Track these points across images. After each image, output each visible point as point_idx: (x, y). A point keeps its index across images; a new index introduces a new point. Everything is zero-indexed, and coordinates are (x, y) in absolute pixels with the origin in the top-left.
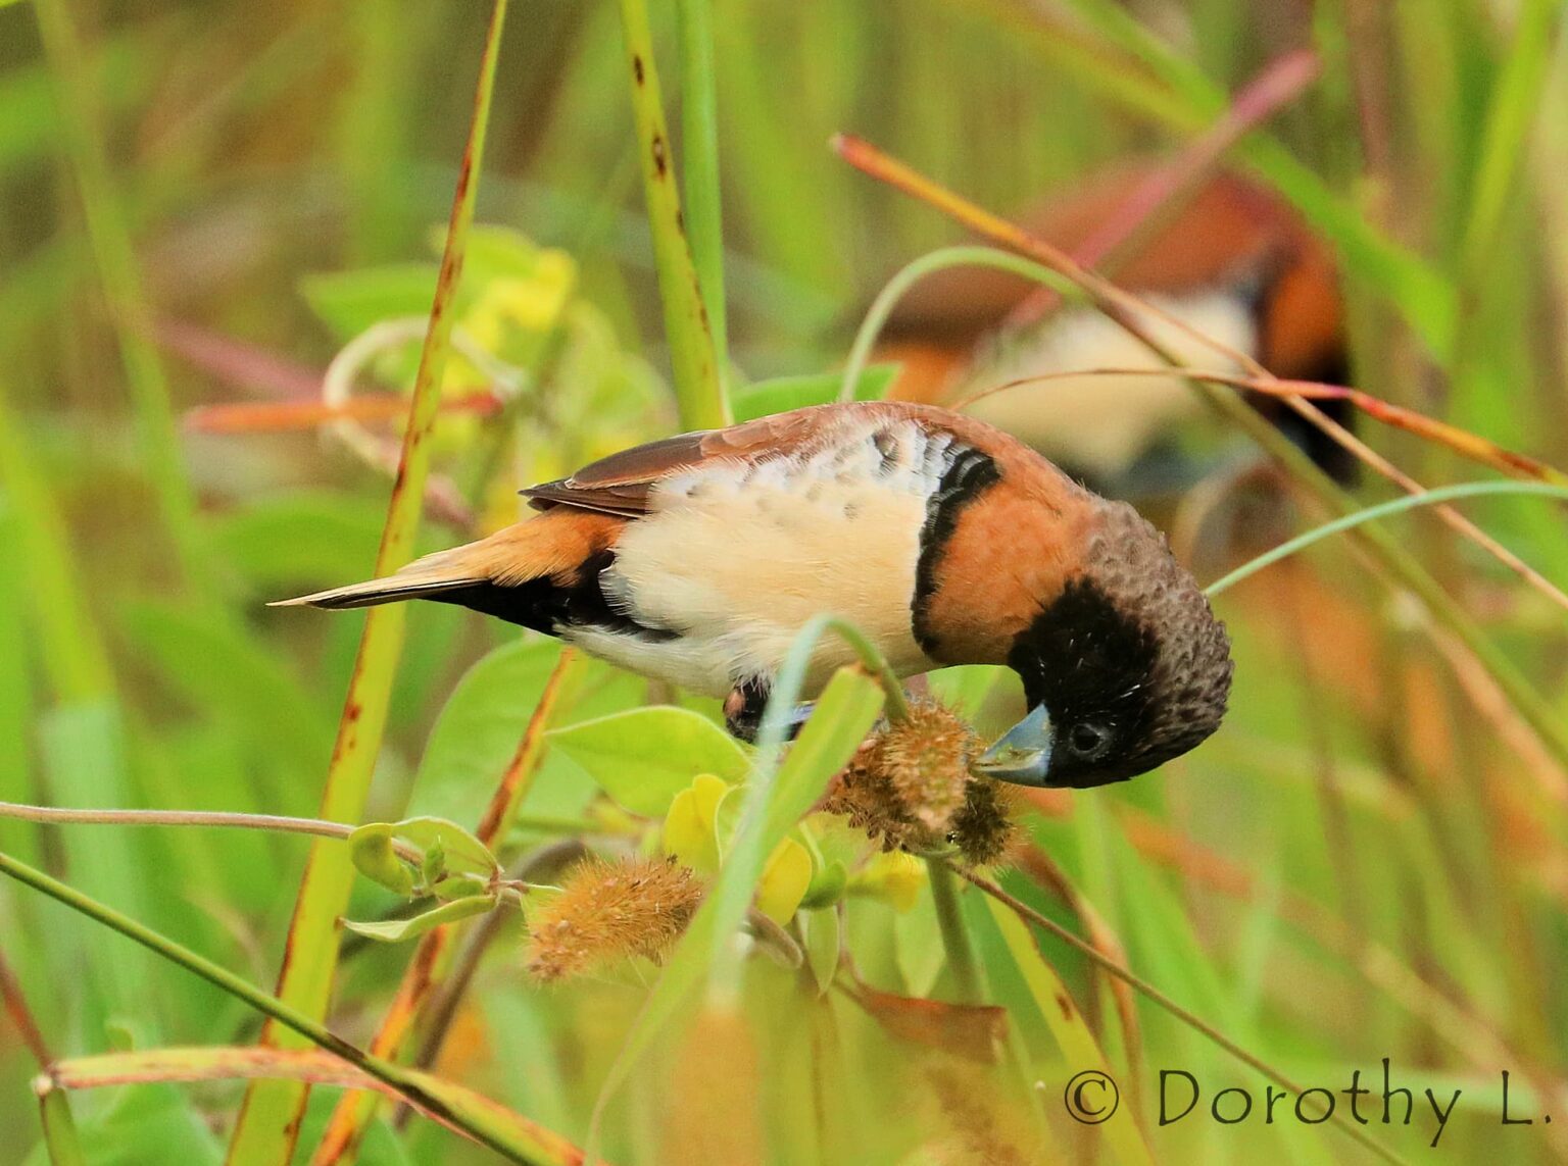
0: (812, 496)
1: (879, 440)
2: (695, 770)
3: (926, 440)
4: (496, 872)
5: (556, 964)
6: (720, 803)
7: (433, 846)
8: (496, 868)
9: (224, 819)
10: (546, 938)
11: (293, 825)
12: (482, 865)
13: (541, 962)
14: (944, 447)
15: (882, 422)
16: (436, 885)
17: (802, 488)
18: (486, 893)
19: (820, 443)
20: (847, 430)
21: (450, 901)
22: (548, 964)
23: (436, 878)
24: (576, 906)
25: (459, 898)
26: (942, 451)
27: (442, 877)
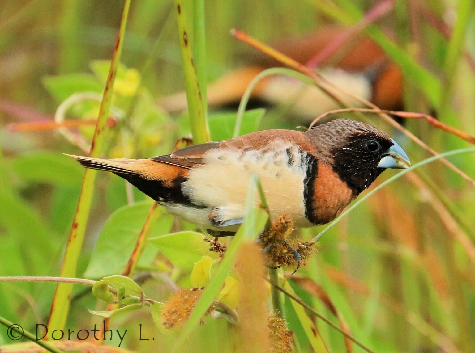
0: (265, 168)
1: (288, 151)
2: (202, 255)
3: (301, 154)
4: (143, 296)
5: (172, 322)
6: (211, 266)
7: (121, 287)
8: (143, 294)
9: (48, 279)
10: (167, 315)
11: (71, 281)
12: (138, 293)
13: (167, 322)
14: (306, 157)
15: (289, 145)
16: (122, 300)
17: (262, 163)
18: (140, 303)
19: (269, 149)
20: (278, 146)
21: (127, 305)
22: (169, 322)
23: (122, 298)
24: (177, 304)
25: (130, 304)
26: (305, 158)
27: (123, 298)
